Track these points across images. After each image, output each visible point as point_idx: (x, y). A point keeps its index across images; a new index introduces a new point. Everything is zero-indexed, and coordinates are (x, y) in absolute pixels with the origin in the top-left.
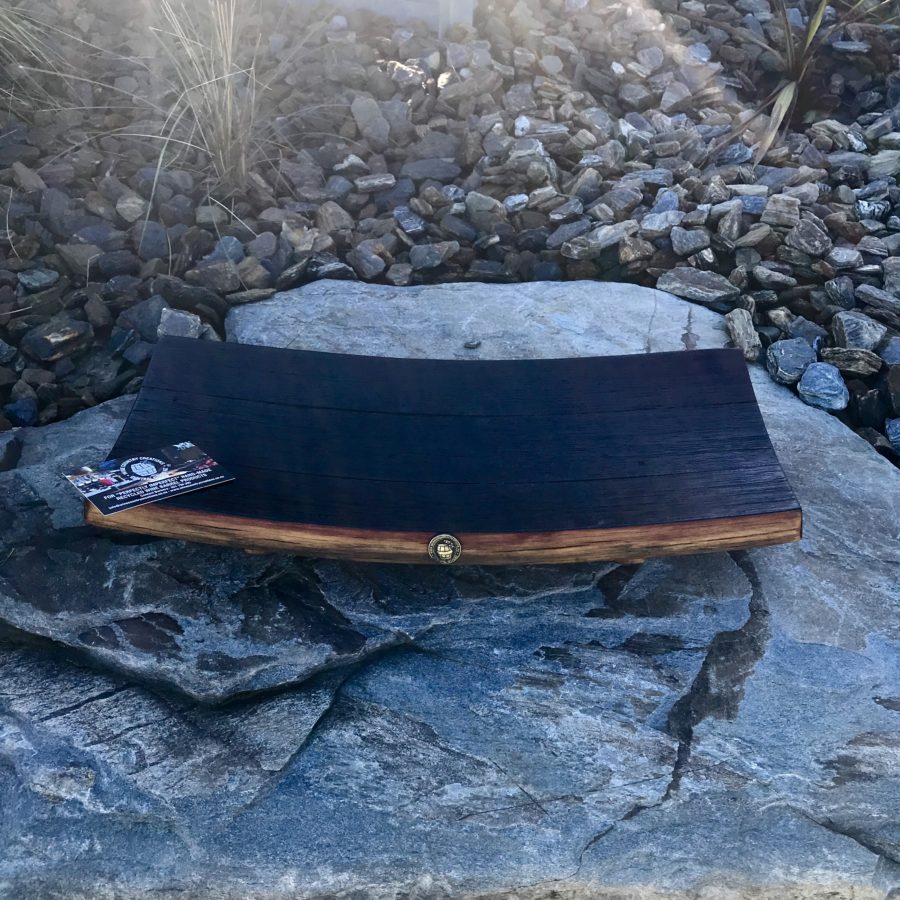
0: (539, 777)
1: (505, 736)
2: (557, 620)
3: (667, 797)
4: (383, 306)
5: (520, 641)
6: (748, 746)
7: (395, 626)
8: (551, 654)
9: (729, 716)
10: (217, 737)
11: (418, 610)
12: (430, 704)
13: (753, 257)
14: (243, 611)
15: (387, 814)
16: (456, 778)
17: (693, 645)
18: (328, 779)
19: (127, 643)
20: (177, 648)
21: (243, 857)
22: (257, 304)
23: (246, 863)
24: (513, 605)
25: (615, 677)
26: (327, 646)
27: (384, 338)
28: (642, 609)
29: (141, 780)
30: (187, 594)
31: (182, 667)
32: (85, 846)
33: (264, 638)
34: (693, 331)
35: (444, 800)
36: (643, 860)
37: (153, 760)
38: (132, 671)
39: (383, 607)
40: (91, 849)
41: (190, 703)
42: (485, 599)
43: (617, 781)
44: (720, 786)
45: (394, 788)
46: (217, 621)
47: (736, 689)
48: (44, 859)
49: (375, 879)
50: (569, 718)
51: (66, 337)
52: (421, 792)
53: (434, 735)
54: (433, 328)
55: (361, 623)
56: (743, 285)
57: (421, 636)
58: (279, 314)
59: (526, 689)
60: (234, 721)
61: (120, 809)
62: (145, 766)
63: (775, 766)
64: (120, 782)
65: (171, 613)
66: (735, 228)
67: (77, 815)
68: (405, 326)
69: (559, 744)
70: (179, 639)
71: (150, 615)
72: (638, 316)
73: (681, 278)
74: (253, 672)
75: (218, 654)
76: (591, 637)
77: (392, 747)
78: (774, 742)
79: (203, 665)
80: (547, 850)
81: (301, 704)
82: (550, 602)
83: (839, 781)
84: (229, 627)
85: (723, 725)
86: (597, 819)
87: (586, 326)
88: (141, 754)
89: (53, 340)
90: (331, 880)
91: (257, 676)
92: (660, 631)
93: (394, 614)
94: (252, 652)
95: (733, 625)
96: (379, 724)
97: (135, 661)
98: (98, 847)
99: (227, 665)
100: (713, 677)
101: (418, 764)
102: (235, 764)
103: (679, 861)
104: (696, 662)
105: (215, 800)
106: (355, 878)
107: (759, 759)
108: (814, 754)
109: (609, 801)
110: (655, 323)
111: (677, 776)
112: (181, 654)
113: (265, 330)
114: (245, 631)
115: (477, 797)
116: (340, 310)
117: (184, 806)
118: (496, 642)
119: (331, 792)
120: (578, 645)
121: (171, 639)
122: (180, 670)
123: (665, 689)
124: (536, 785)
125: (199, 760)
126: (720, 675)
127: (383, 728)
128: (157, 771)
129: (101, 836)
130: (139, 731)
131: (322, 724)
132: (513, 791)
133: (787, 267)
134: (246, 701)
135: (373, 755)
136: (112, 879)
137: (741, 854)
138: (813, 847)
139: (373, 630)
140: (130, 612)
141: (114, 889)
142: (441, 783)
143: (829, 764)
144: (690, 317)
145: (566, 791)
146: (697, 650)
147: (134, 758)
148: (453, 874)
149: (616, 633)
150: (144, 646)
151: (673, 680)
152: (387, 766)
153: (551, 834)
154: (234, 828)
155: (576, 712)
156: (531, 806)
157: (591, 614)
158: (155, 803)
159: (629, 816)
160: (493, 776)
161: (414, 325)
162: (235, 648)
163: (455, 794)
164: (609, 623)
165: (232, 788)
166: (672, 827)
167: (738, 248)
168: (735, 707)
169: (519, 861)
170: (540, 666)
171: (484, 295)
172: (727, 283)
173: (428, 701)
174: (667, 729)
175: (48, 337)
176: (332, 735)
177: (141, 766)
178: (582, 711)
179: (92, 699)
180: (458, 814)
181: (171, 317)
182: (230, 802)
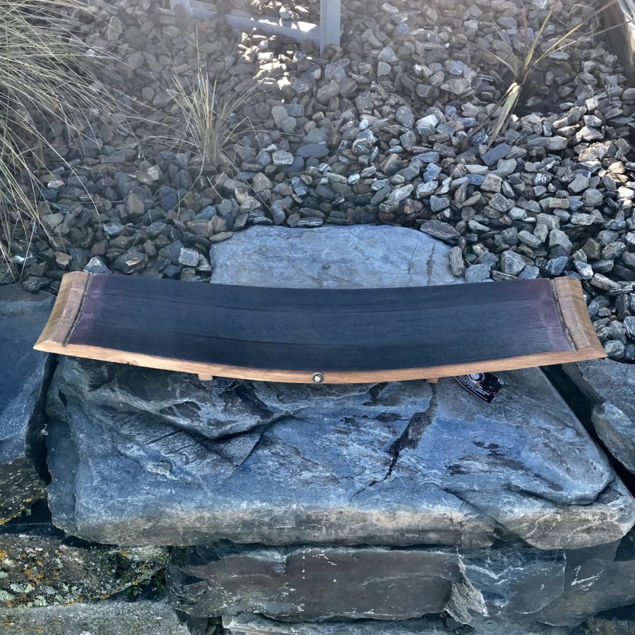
0: (338, 469)
1: (327, 453)
2: (351, 406)
3: (385, 479)
4: (284, 244)
5: (335, 415)
6: (420, 459)
7: (286, 408)
8: (347, 421)
9: (414, 448)
10: (216, 452)
11: (294, 402)
12: (298, 440)
13: (471, 212)
14: (225, 401)
15: (280, 482)
16: (307, 469)
17: (404, 418)
18: (258, 468)
19: (179, 414)
20: (199, 416)
21: (227, 497)
22: (225, 242)
23: (228, 499)
24: (333, 400)
25: (371, 431)
26: (258, 417)
27: (285, 262)
28: (386, 402)
29: (188, 468)
30: (201, 393)
31: (201, 424)
32: (169, 491)
33: (233, 413)
34: (433, 259)
35: (302, 477)
36: (375, 501)
37: (192, 460)
38: (181, 425)
39: (280, 400)
40: (171, 493)
41: (206, 438)
42: (322, 397)
43: (367, 472)
44: (407, 475)
45: (283, 472)
46: (214, 405)
47: (419, 437)
48: (154, 495)
49: (276, 505)
50: (352, 447)
51: (135, 263)
52: (294, 474)
53: (299, 452)
54: (308, 257)
55: (272, 407)
56: (462, 231)
57: (296, 412)
58: (235, 249)
59: (336, 435)
60: (222, 446)
61: (181, 478)
62: (189, 463)
63: (429, 468)
64: (180, 468)
65: (196, 402)
66: (464, 195)
67: (165, 480)
68: (295, 255)
69: (347, 457)
70: (199, 413)
71: (187, 403)
72: (408, 249)
73: (432, 226)
74: (229, 427)
75: (215, 419)
76: (364, 414)
77: (283, 457)
78: (429, 458)
79: (209, 424)
80: (339, 497)
81: (248, 439)
82: (348, 399)
83: (452, 474)
84: (219, 409)
85: (411, 451)
86: (359, 486)
87: (382, 255)
88: (187, 458)
89: (129, 264)
90: (259, 505)
91: (230, 429)
92: (392, 412)
93: (285, 403)
94: (229, 419)
95: (422, 410)
96: (278, 448)
97: (183, 422)
98: (174, 492)
99: (219, 424)
100: (410, 431)
101: (292, 463)
102: (223, 462)
103: (388, 502)
104: (405, 425)
105: (216, 476)
106: (268, 504)
107: (423, 465)
108: (444, 463)
109: (364, 479)
110: (416, 253)
111: (390, 470)
112: (201, 419)
113: (229, 259)
114: (225, 410)
115: (314, 477)
116: (264, 246)
117: (205, 477)
118: (325, 415)
119: (259, 473)
120: (358, 417)
121: (196, 413)
122: (200, 425)
123: (391, 436)
124: (337, 472)
125: (209, 461)
126: (413, 431)
127: (280, 449)
128: (193, 465)
129: (174, 488)
130: (186, 449)
131: (255, 448)
132: (328, 474)
133: (486, 220)
134: (227, 438)
135: (276, 459)
136: (179, 503)
137: (412, 499)
138: (439, 498)
139: (276, 410)
140: (179, 401)
141: (181, 506)
142: (301, 471)
143: (450, 468)
144: (433, 249)
145: (348, 475)
146: (406, 420)
147: (184, 459)
148: (304, 504)
149: (375, 412)
150: (186, 416)
151: (394, 432)
152: (281, 464)
153: (341, 491)
154: (223, 486)
155: (355, 444)
156: (334, 480)
157: (365, 404)
158: (193, 476)
159: (371, 485)
160: (321, 468)
161: (299, 255)
162: (222, 417)
163: (306, 475)
164: (372, 408)
165: (222, 471)
166: (387, 490)
167: (463, 207)
168: (417, 445)
169: (329, 500)
170: (342, 425)
171: (334, 236)
172: (454, 230)
173: (298, 439)
174: (390, 452)
175: (127, 263)
176: (260, 452)
177: (187, 463)
178: (358, 444)
179: (166, 436)
180: (307, 483)
181: (185, 253)
182: (222, 477)
